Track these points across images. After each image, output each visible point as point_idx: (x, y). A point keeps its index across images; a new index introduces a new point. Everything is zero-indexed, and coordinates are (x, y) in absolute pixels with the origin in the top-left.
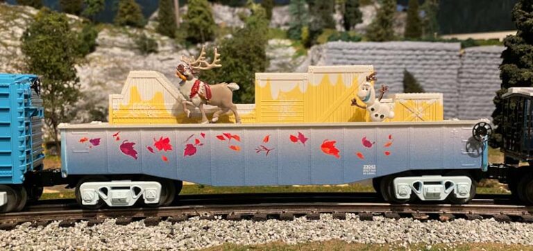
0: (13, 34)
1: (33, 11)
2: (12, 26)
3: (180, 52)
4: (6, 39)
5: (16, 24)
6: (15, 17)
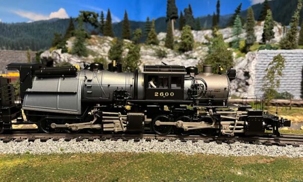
0: (104, 50)
1: (111, 39)
2: (103, 46)
3: (177, 57)
4: (101, 52)
5: (105, 45)
6: (103, 42)
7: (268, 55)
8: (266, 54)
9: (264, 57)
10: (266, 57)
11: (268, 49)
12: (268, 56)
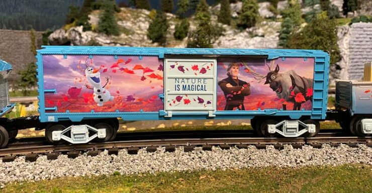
0: (139, 27)
1: (147, 13)
2: (138, 22)
3: (238, 35)
4: (137, 30)
5: (140, 21)
6: (138, 17)
7: (365, 29)
8: (362, 28)
9: (359, 32)
10: (362, 32)
11: (363, 22)
12: (364, 31)
